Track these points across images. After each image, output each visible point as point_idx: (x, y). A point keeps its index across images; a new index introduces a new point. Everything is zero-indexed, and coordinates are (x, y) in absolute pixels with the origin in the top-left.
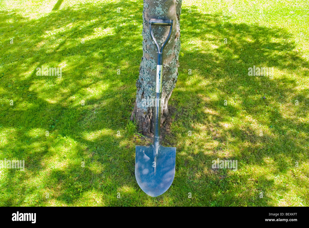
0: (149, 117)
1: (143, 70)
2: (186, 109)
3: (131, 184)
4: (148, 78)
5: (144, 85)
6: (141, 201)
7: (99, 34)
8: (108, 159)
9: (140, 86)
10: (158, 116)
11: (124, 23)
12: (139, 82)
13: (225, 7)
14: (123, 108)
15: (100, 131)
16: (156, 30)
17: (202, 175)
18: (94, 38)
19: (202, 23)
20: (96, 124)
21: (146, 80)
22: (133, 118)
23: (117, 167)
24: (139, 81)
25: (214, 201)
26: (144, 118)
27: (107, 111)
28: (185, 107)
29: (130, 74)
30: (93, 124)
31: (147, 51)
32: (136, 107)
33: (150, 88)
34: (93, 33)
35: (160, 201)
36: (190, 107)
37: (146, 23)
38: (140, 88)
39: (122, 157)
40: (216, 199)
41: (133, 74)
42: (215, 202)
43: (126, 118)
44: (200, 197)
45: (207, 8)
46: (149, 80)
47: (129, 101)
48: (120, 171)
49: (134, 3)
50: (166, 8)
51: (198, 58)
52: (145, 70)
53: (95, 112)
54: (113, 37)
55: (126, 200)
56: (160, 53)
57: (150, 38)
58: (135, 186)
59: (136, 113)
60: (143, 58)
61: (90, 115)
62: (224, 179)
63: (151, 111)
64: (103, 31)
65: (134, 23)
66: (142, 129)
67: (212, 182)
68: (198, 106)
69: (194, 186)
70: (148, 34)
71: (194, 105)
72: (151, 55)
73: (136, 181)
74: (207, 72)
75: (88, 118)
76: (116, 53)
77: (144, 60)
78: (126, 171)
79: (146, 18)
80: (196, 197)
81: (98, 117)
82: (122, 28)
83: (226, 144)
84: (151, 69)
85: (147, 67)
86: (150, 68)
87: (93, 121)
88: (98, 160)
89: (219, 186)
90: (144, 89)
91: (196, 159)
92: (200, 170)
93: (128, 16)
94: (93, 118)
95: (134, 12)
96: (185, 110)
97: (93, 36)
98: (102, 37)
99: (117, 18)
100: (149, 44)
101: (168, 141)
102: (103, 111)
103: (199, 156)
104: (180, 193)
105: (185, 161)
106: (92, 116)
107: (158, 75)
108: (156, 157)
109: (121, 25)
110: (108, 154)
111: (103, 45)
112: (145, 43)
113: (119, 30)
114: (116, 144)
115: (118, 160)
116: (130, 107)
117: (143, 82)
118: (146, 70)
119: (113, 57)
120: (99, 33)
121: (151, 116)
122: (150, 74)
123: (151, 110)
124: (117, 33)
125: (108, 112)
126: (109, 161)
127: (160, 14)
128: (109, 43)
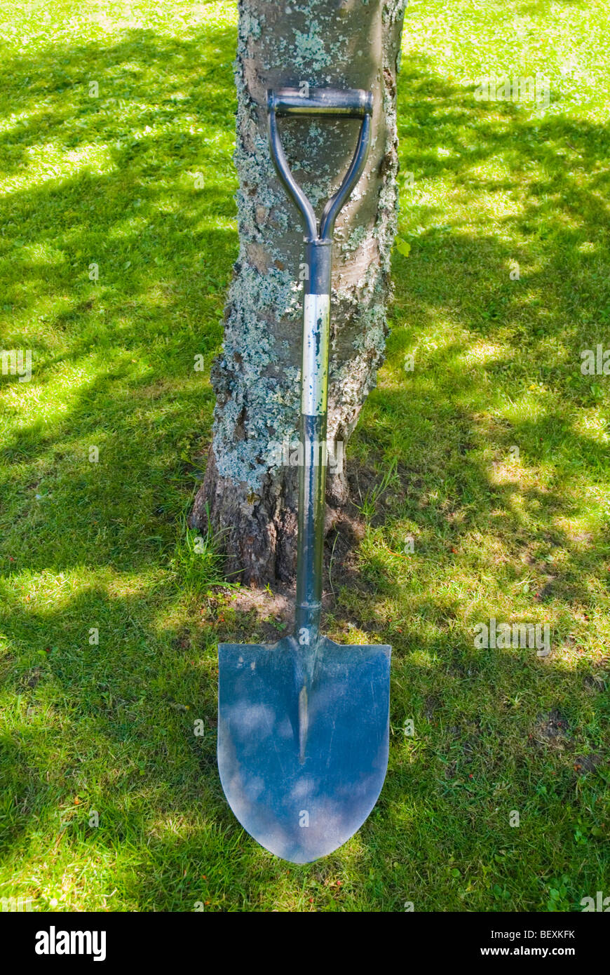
0: (271, 516)
1: (239, 316)
2: (417, 472)
3: (200, 807)
4: (265, 352)
5: (248, 383)
6: (247, 889)
7: (49, 172)
8: (98, 700)
9: (228, 384)
10: (314, 516)
11: (148, 128)
12: (225, 368)
13: (544, 58)
14: (159, 475)
15: (61, 575)
16: (298, 141)
17: (501, 759)
18: (28, 186)
19: (459, 120)
20: (46, 545)
21: (255, 358)
22: (204, 520)
23: (140, 735)
24: (223, 364)
25: (560, 875)
26: (250, 517)
27: (92, 492)
28: (412, 466)
29: (182, 333)
30: (30, 547)
31: (259, 236)
32: (214, 471)
33: (271, 393)
34: (22, 166)
35: (326, 882)
36: (433, 467)
37: (253, 110)
38: (230, 392)
39: (157, 687)
40: (567, 866)
41: (192, 333)
42: (566, 879)
43: (171, 519)
44: (497, 858)
45: (473, 64)
46: (266, 360)
47: (180, 444)
48: (152, 753)
49: (186, 47)
50: (341, 38)
51: (451, 263)
52: (252, 320)
53: (38, 497)
54: (106, 184)
55: (180, 886)
56: (317, 240)
57: (272, 174)
58: (219, 819)
59: (211, 497)
60: (239, 267)
61: (17, 509)
62: (594, 771)
63: (276, 490)
64: (64, 158)
65: (189, 125)
66: (242, 565)
67: (544, 789)
68: (466, 462)
69: (469, 809)
70: (260, 159)
71: (449, 457)
72: (275, 252)
73: (222, 793)
74: (491, 320)
75: (11, 519)
76: (121, 249)
77: (244, 273)
78: (180, 748)
79: (251, 86)
80: (484, 857)
81: (53, 516)
82: (139, 147)
83: (590, 616)
84: (277, 312)
85: (260, 303)
86: (270, 306)
87: (32, 532)
88: (57, 705)
89: (576, 804)
90: (245, 397)
91: (473, 686)
92: (490, 734)
93: (164, 98)
94: (31, 520)
95: (185, 80)
96: (414, 478)
97: (22, 179)
98: (61, 182)
99: (118, 105)
100: (268, 204)
101: (351, 612)
102: (73, 490)
103: (481, 675)
104: (414, 844)
105: (426, 696)
106: (25, 512)
107: (313, 340)
108: (304, 689)
109: (138, 135)
110: (98, 678)
111: (68, 214)
112: (246, 198)
113: (128, 157)
114: (132, 631)
115: (141, 702)
116: (186, 470)
117: (241, 369)
118: (255, 318)
119: (107, 264)
120: (46, 166)
121: (277, 511)
122: (273, 333)
123: (279, 487)
124: (119, 164)
125: (97, 494)
126: (104, 707)
127: (316, 66)
128: (92, 208)
